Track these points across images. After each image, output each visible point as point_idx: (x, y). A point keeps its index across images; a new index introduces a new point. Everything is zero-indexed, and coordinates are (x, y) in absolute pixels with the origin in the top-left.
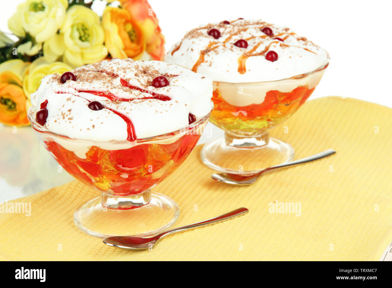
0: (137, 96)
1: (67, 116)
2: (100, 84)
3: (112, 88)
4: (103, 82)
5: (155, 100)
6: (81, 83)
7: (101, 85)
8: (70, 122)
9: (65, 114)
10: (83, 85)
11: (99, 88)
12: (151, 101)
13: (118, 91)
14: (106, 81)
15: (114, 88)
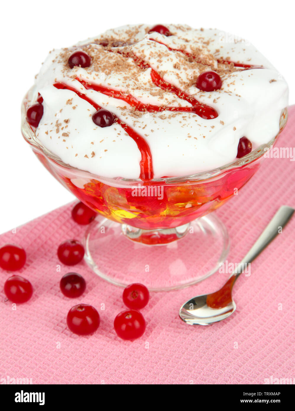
0: (170, 103)
1: (62, 129)
2: (119, 80)
3: (133, 89)
4: (125, 76)
5: (192, 114)
6: (94, 73)
7: (120, 83)
8: (64, 141)
9: (60, 124)
10: (95, 77)
11: (116, 86)
12: (186, 117)
13: (143, 94)
14: (129, 75)
15: (137, 88)
